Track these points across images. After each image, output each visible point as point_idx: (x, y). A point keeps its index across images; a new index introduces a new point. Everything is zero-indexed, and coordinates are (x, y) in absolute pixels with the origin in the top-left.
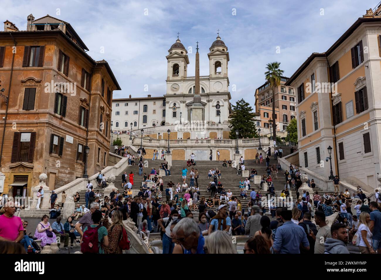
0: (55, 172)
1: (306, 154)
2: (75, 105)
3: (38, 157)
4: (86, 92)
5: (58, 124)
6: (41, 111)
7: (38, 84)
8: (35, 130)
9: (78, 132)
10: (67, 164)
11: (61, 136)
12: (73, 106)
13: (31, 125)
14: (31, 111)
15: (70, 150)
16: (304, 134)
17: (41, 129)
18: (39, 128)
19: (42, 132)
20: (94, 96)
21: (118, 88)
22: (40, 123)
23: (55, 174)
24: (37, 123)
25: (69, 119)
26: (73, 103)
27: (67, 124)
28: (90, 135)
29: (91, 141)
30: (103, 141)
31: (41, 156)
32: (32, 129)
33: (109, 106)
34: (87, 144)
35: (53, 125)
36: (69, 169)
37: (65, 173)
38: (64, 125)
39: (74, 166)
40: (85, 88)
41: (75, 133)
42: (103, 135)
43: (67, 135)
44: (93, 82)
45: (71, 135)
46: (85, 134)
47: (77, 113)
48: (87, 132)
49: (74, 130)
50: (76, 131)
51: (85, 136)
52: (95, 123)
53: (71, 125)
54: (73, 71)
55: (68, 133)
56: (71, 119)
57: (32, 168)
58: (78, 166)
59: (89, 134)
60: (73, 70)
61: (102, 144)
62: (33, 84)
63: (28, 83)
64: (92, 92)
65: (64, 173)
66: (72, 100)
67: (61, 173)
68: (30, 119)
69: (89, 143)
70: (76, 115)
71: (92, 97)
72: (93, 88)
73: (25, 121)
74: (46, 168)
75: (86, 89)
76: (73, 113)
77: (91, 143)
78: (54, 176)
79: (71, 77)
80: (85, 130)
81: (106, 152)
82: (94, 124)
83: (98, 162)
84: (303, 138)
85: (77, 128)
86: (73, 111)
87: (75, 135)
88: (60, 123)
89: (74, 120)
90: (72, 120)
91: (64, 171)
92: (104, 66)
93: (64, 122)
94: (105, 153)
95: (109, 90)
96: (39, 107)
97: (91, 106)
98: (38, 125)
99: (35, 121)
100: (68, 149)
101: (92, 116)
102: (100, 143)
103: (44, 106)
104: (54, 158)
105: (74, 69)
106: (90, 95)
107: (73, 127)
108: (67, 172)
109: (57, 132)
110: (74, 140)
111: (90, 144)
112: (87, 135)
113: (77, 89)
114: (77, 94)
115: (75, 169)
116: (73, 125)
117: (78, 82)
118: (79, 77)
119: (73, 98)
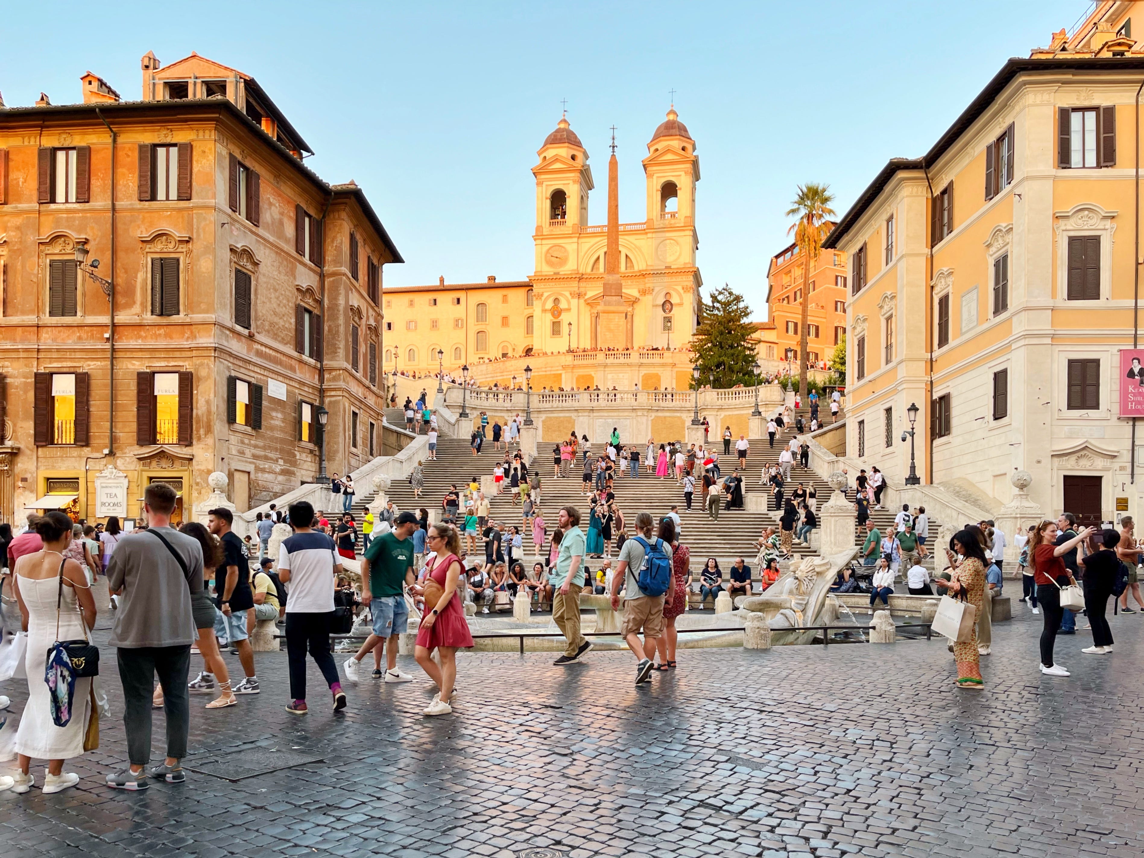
0: (248, 470)
1: (861, 424)
2: (284, 302)
3: (202, 432)
4: (310, 269)
5: (245, 351)
6: (198, 317)
7: (183, 248)
8: (187, 366)
9: (297, 371)
10: (276, 450)
11: (253, 381)
12: (279, 305)
13: (177, 354)
14: (174, 319)
15: (280, 415)
16: (861, 375)
17: (202, 364)
18: (198, 361)
19: (207, 370)
20: (331, 279)
21: (396, 258)
22: (198, 349)
23: (249, 473)
24: (190, 349)
25: (273, 338)
26: (278, 298)
27: (267, 350)
28: (329, 380)
29: (333, 393)
30: (364, 395)
31: (209, 430)
32: (181, 364)
33: (373, 305)
34: (322, 402)
35: (231, 355)
36: (281, 462)
37: (272, 472)
38: (259, 354)
39: (295, 456)
40: (306, 259)
41: (289, 373)
42: (364, 380)
43: (269, 379)
44: (328, 241)
45: (281, 379)
46: (317, 377)
47: (291, 324)
48: (321, 372)
49: (286, 367)
50: (293, 369)
51: (316, 381)
52: (339, 348)
53: (279, 355)
54: (271, 214)
55: (271, 375)
56: (276, 339)
57: (190, 460)
58: (304, 455)
59: (326, 376)
60: (270, 208)
61: (361, 402)
62: (171, 246)
63: (158, 246)
64: (328, 268)
65: (269, 472)
66: (276, 290)
67: (263, 470)
68: (171, 338)
69: (327, 400)
70: (289, 330)
71: (327, 281)
72: (329, 258)
73: (162, 343)
74: (223, 459)
75: (310, 260)
76: (282, 323)
77: (333, 399)
78: (245, 477)
79: (267, 228)
80: (315, 368)
81: (373, 422)
82: (336, 353)
83: (355, 445)
84: (858, 384)
85: (293, 362)
86: (280, 318)
87: (291, 379)
88: (249, 349)
89: (283, 342)
90: (280, 342)
91: (270, 467)
92: (352, 197)
93: (259, 347)
94: (372, 425)
95: (373, 264)
96: (191, 310)
97: (326, 306)
98: (194, 353)
99: (186, 344)
100: (274, 414)
101: (329, 331)
102: (356, 399)
103: (203, 306)
104: (240, 435)
105: (273, 208)
106: (322, 277)
107: (284, 359)
108: (278, 469)
109: (242, 370)
110: (288, 392)
111: (330, 402)
112: (321, 380)
113: (287, 260)
114: (286, 274)
115: (296, 461)
116: (281, 353)
117: (287, 241)
118: (290, 230)
119: (279, 284)
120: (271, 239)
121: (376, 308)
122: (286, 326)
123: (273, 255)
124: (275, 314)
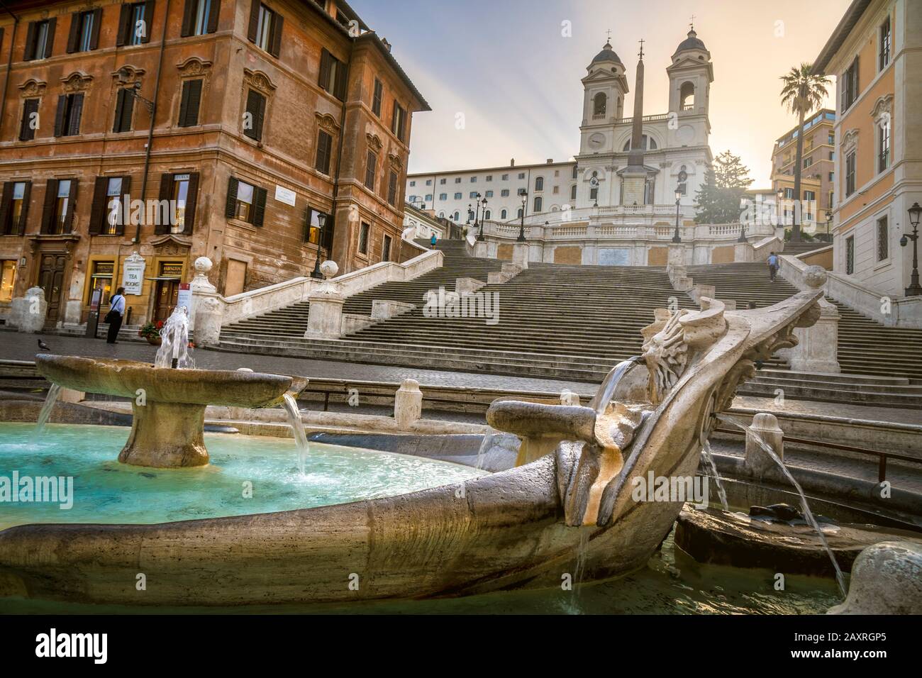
0: (245, 260)
1: (850, 240)
2: (301, 124)
3: (200, 223)
4: (332, 101)
5: (253, 159)
6: (209, 126)
7: (206, 71)
8: (196, 167)
9: (310, 183)
10: (280, 247)
11: (259, 185)
12: (295, 126)
13: (191, 158)
14: (192, 128)
15: (286, 218)
16: (850, 190)
17: (206, 166)
18: (204, 163)
19: (209, 171)
20: (350, 111)
21: (424, 107)
22: (205, 153)
23: (246, 263)
24: (200, 154)
25: (285, 152)
26: (294, 120)
27: (278, 162)
28: (341, 193)
29: (343, 204)
30: (378, 211)
31: (206, 222)
32: (193, 166)
33: (398, 140)
34: (334, 212)
35: (235, 160)
36: (284, 258)
37: (272, 265)
38: (267, 163)
39: (300, 254)
40: (330, 94)
41: (300, 184)
42: (379, 198)
43: (277, 186)
44: (351, 80)
45: (291, 187)
46: (331, 191)
48: (336, 187)
49: (297, 178)
50: (306, 182)
51: (330, 194)
53: (291, 167)
54: (293, 51)
55: (279, 183)
56: (289, 154)
57: (189, 247)
58: (311, 255)
59: (339, 190)
60: (293, 46)
61: (375, 216)
62: (198, 70)
63: (190, 72)
64: (350, 102)
65: (269, 265)
66: (292, 113)
67: (263, 263)
68: (189, 145)
69: (338, 210)
70: (305, 148)
71: (348, 112)
72: (350, 94)
73: (183, 149)
74: (215, 248)
75: (334, 95)
76: (296, 141)
77: (343, 209)
78: (242, 267)
79: (288, 60)
80: (329, 182)
82: (350, 171)
83: (364, 251)
84: (847, 200)
85: (306, 176)
86: (296, 137)
87: (302, 189)
88: (258, 158)
89: (296, 156)
90: (292, 156)
91: (271, 261)
93: (269, 158)
94: (388, 239)
95: (404, 112)
96: (205, 121)
97: (345, 132)
98: (203, 157)
99: (197, 149)
100: (280, 216)
101: (345, 153)
102: (369, 213)
103: (213, 117)
104: (240, 229)
105: (297, 47)
106: (344, 110)
107: (296, 171)
108: (280, 264)
109: (247, 175)
110: (297, 199)
111: (340, 212)
112: (335, 194)
113: (307, 90)
114: (306, 102)
115: (301, 258)
116: (293, 166)
117: (309, 75)
118: (313, 67)
119: (297, 109)
120: (292, 71)
121: (400, 143)
122: (302, 144)
123: (293, 85)
124: (290, 132)
